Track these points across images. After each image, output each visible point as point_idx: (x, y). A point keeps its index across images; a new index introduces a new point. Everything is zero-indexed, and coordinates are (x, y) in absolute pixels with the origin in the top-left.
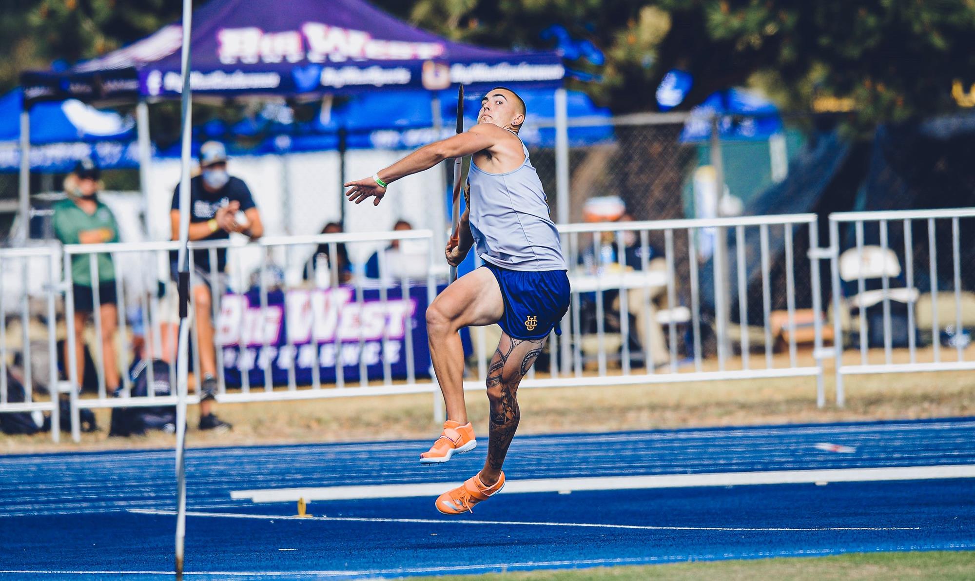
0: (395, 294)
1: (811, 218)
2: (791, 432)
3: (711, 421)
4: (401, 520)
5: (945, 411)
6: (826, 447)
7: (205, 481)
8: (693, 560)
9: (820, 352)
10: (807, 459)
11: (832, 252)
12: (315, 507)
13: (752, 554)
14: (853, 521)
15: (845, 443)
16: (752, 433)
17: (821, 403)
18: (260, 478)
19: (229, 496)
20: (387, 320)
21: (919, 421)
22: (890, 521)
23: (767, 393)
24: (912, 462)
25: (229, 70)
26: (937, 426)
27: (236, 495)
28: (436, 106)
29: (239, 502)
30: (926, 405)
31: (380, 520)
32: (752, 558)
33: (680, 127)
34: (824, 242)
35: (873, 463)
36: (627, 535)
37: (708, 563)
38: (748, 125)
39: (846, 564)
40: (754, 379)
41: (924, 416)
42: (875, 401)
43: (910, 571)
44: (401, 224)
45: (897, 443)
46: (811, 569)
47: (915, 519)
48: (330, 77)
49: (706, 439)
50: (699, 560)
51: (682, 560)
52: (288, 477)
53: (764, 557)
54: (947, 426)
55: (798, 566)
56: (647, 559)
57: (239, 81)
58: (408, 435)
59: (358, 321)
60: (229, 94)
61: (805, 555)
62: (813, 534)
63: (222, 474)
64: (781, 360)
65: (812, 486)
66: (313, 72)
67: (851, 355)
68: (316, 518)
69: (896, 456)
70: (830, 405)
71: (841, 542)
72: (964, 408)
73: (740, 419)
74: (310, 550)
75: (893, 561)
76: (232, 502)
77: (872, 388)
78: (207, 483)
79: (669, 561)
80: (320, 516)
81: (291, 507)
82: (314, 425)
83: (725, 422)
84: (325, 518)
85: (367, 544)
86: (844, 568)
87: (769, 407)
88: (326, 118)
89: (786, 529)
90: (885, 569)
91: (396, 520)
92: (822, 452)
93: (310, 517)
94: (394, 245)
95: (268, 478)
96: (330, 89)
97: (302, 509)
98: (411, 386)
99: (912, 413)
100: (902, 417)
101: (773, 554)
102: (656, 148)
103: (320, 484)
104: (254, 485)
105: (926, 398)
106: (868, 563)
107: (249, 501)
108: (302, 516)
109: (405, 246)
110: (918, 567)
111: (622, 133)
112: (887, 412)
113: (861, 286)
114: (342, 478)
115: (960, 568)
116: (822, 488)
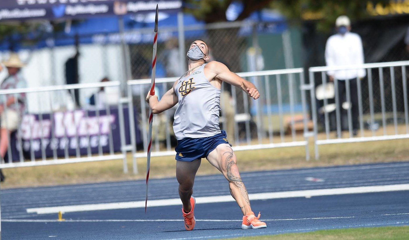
0: (103, 113)
1: (300, 70)
2: (294, 173)
3: (256, 169)
4: (107, 221)
5: (367, 161)
6: (310, 179)
7: (14, 204)
8: (245, 236)
9: (307, 134)
10: (301, 185)
11: (311, 86)
12: (67, 215)
13: (273, 232)
14: (322, 215)
15: (320, 177)
16: (275, 174)
17: (308, 158)
18: (41, 202)
19: (26, 211)
20: (101, 125)
21: (355, 166)
22: (340, 214)
23: (282, 154)
24: (352, 185)
25: (22, 8)
26: (363, 168)
27: (29, 211)
28: (121, 23)
29: (31, 214)
30: (358, 158)
31: (97, 221)
32: (273, 234)
33: (238, 29)
34: (307, 82)
35: (333, 186)
36: (215, 224)
37: (252, 237)
38: (271, 27)
39: (318, 235)
40: (275, 148)
41: (357, 163)
42: (334, 156)
43: (348, 238)
44: (105, 79)
45: (344, 177)
46: (301, 238)
47: (352, 212)
48: (70, 10)
49: (253, 177)
50: (249, 236)
51: (240, 236)
52: (54, 201)
53: (279, 233)
54: (368, 167)
55: (295, 237)
56: (223, 236)
57: (27, 13)
58: (111, 179)
59: (88, 126)
60: (23, 20)
61: (299, 232)
62: (303, 221)
63: (22, 201)
64: (288, 138)
65: (303, 198)
66: (61, 9)
67: (321, 135)
68: (67, 221)
69: (344, 182)
70: (312, 159)
71: (316, 225)
72: (376, 159)
73: (269, 167)
74: (63, 236)
75: (340, 233)
76: (28, 214)
77: (332, 150)
78: (15, 205)
79: (234, 236)
80: (69, 219)
81: (55, 216)
82: (67, 177)
83: (262, 168)
84: (71, 221)
85: (91, 232)
86: (317, 237)
87: (283, 161)
88: (68, 30)
89: (291, 219)
90: (337, 237)
91: (105, 221)
92: (308, 182)
93: (64, 220)
94: (102, 89)
95: (45, 202)
96: (70, 15)
97: (60, 216)
98: (112, 157)
99: (351, 162)
100: (346, 164)
101: (283, 231)
102: (226, 39)
103: (69, 204)
104: (38, 206)
105: (358, 154)
106: (329, 235)
107: (35, 213)
108: (60, 220)
109: (107, 90)
110: (353, 236)
111: (210, 33)
112: (339, 162)
113: (325, 102)
114: (80, 201)
115: (373, 235)
116: (308, 199)
